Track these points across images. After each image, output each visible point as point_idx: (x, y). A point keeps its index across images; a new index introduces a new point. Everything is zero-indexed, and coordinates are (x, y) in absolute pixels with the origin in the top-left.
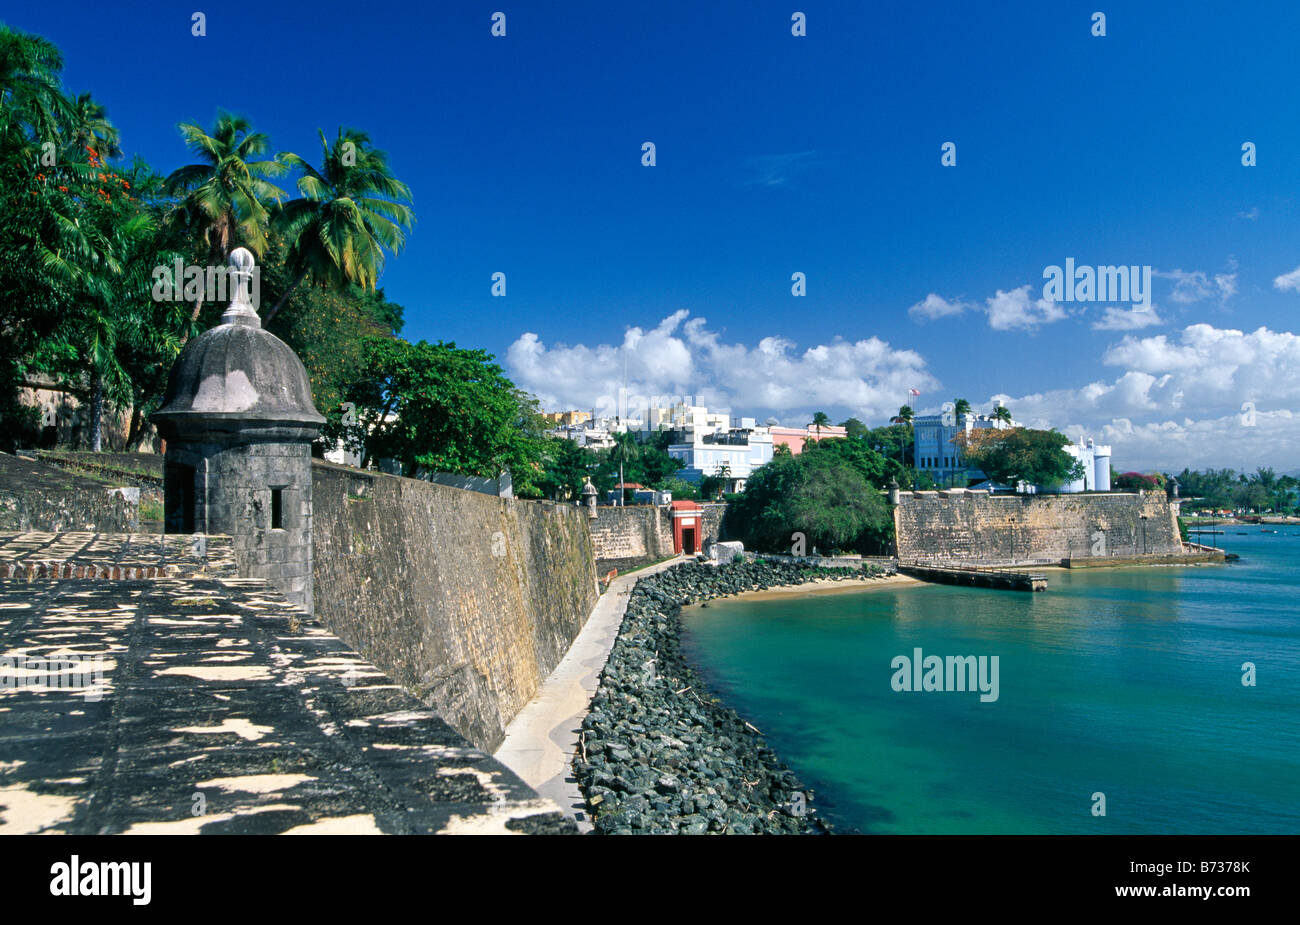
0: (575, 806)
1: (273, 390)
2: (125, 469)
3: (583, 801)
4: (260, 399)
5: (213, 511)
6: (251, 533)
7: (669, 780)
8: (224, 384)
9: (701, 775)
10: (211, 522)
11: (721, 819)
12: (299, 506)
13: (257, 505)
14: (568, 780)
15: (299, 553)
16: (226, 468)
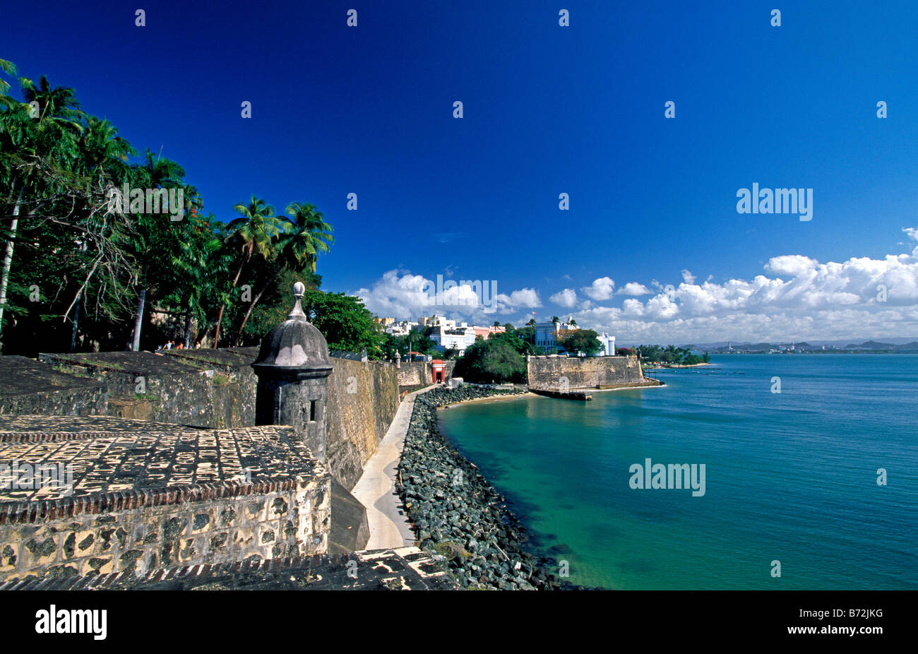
0: (398, 507)
1: (314, 354)
2: (205, 359)
3: (402, 504)
4: (308, 359)
5: (283, 414)
6: (301, 424)
7: (440, 494)
8: (291, 352)
9: (454, 491)
10: (281, 419)
11: (465, 513)
12: (323, 408)
13: (304, 410)
14: (394, 494)
15: (322, 432)
16: (290, 392)
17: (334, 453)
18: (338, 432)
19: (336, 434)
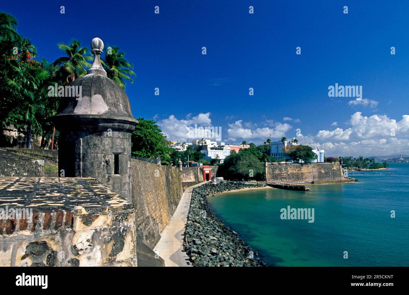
1: (116, 105)
2: (39, 154)
4: (109, 109)
5: (85, 165)
6: (104, 176)
7: (214, 251)
8: (90, 101)
9: (224, 248)
10: (84, 171)
11: (233, 263)
12: (127, 163)
13: (107, 162)
14: (182, 251)
15: (127, 186)
16: (92, 144)
17: (140, 224)
18: (143, 210)
19: (142, 211)
